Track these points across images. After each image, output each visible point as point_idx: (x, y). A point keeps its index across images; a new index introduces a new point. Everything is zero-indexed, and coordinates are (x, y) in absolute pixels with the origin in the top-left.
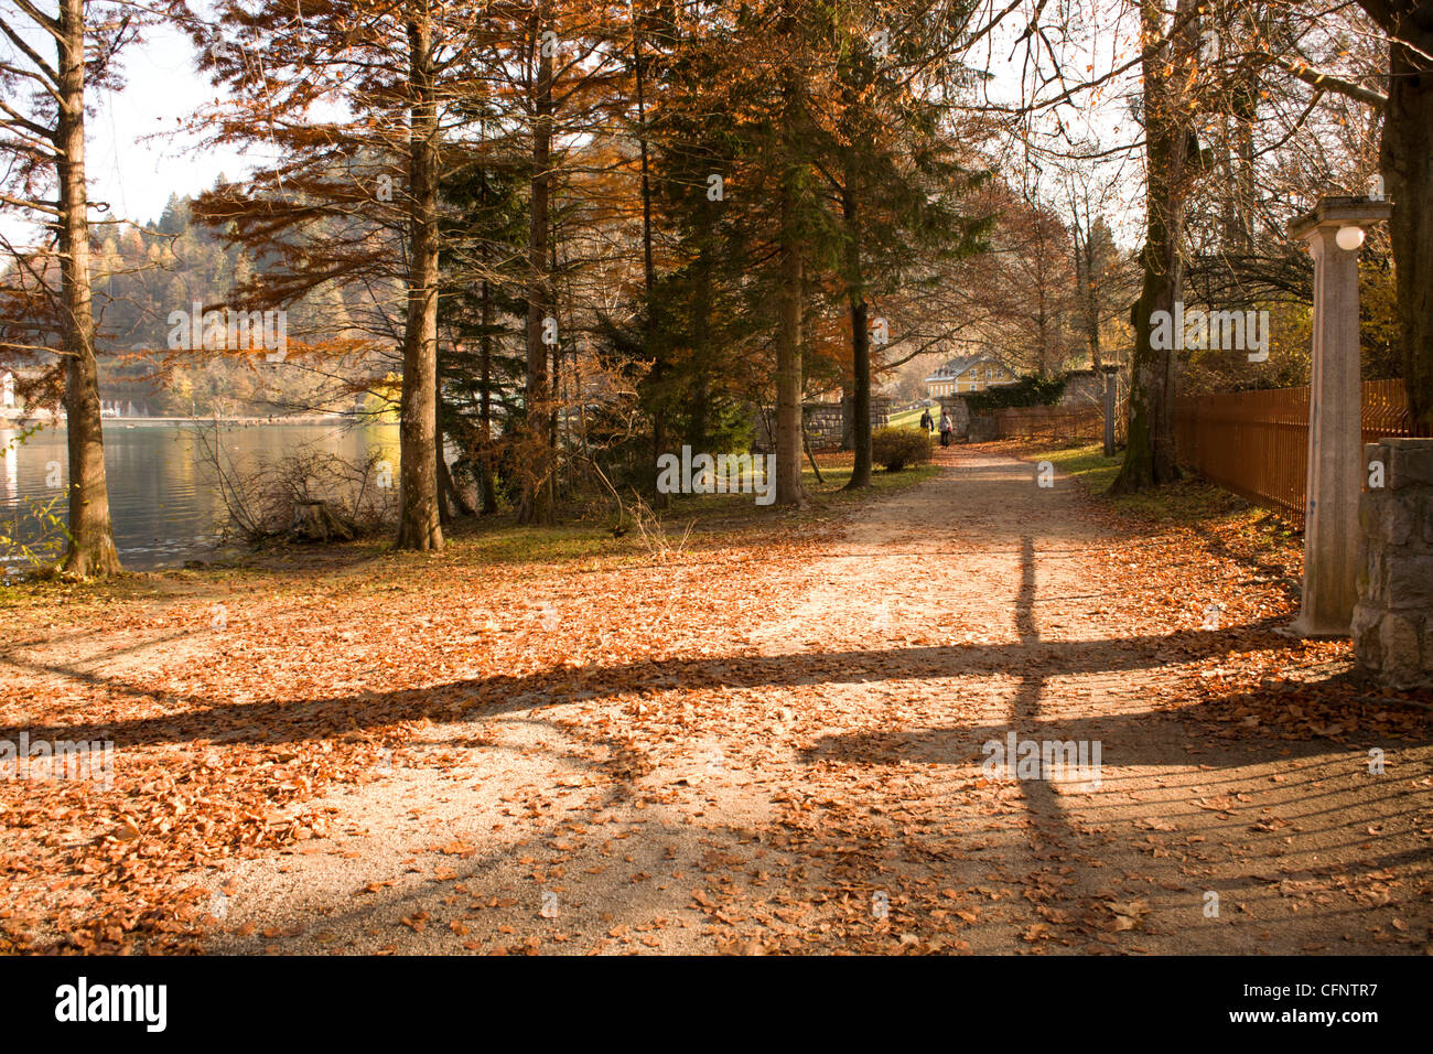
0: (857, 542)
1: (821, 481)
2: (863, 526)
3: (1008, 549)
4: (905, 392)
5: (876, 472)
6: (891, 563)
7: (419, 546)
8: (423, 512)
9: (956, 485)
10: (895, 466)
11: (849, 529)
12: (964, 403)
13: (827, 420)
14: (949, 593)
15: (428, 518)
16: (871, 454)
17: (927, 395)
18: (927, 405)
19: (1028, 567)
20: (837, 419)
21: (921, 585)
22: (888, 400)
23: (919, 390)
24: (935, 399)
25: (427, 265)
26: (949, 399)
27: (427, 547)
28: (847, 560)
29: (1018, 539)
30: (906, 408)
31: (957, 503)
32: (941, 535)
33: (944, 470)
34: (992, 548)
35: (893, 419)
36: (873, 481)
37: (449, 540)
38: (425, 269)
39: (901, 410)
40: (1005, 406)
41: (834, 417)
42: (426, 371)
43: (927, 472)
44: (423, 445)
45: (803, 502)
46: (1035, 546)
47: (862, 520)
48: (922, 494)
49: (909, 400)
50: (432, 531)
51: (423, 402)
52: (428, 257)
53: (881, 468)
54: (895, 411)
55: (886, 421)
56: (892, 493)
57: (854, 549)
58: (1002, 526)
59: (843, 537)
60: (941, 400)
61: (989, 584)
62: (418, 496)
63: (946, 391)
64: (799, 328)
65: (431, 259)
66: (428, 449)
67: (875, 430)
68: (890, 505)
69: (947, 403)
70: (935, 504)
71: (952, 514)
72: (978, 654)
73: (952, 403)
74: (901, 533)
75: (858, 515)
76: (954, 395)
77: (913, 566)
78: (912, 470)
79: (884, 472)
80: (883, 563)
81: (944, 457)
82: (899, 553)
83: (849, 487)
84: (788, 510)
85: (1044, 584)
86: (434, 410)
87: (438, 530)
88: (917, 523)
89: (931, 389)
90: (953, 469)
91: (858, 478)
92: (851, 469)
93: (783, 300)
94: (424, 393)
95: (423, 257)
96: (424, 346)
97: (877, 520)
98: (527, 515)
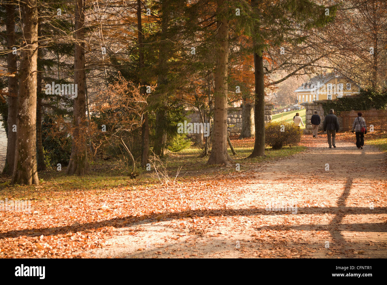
0: (262, 179)
1: (234, 154)
2: (263, 173)
3: (339, 182)
4: (281, 99)
5: (267, 150)
6: (280, 186)
7: (26, 183)
8: (29, 164)
9: (314, 156)
10: (277, 146)
11: (256, 175)
12: (321, 108)
13: (231, 118)
14: (309, 195)
15: (32, 167)
16: (264, 137)
17: (296, 101)
18: (296, 109)
19: (348, 187)
20: (238, 118)
21: (296, 193)
22: (271, 105)
23: (291, 98)
24: (302, 104)
25: (33, 31)
26: (312, 105)
27: (31, 183)
28: (259, 185)
29: (345, 179)
30: (281, 111)
31: (314, 164)
32: (305, 177)
33: (308, 148)
34: (331, 181)
35: (275, 118)
36: (266, 153)
37: (42, 180)
38: (32, 33)
39: (278, 112)
40: (349, 110)
41: (236, 116)
42: (32, 88)
43: (297, 149)
44: (30, 128)
45: (228, 163)
46: (353, 181)
47: (262, 171)
48: (295, 160)
49: (283, 105)
50: (33, 174)
51: (30, 105)
52: (33, 26)
53: (269, 147)
54: (274, 113)
55: (270, 119)
56: (277, 159)
57: (260, 181)
58: (338, 174)
59: (254, 177)
60: (306, 105)
61: (327, 193)
62: (26, 155)
63: (310, 99)
64: (227, 66)
65: (35, 27)
66: (32, 130)
67: (266, 124)
68: (276, 165)
69: (310, 107)
70: (302, 165)
71: (311, 169)
72: (320, 209)
73: (313, 108)
74: (284, 176)
75: (260, 169)
76: (315, 102)
77: (291, 187)
78: (288, 148)
79: (270, 149)
80: (276, 186)
81: (308, 142)
82: (283, 183)
83: (251, 156)
84: (220, 167)
85: (354, 193)
86: (36, 109)
87: (36, 174)
88: (292, 172)
89: (299, 98)
90: (313, 148)
91: (257, 152)
92: (253, 148)
93: (219, 51)
94: (31, 100)
95: (30, 26)
96: (31, 75)
97: (270, 171)
98: (73, 169)
